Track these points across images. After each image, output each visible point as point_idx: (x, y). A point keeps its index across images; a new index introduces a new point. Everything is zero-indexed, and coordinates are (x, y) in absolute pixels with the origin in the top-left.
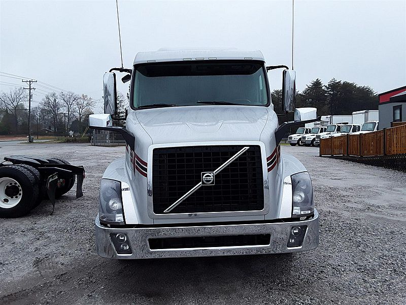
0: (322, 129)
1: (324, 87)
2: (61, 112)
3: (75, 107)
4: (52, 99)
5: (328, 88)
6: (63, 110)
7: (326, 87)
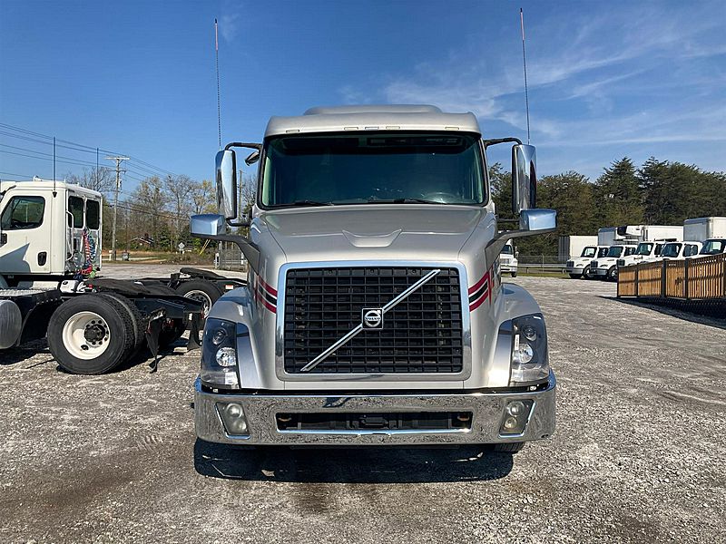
0: (628, 249)
1: (637, 173)
2: (165, 210)
3: (190, 201)
4: (152, 188)
5: (644, 175)
6: (170, 207)
7: (641, 172)
